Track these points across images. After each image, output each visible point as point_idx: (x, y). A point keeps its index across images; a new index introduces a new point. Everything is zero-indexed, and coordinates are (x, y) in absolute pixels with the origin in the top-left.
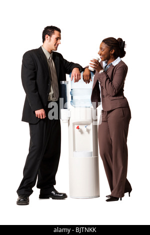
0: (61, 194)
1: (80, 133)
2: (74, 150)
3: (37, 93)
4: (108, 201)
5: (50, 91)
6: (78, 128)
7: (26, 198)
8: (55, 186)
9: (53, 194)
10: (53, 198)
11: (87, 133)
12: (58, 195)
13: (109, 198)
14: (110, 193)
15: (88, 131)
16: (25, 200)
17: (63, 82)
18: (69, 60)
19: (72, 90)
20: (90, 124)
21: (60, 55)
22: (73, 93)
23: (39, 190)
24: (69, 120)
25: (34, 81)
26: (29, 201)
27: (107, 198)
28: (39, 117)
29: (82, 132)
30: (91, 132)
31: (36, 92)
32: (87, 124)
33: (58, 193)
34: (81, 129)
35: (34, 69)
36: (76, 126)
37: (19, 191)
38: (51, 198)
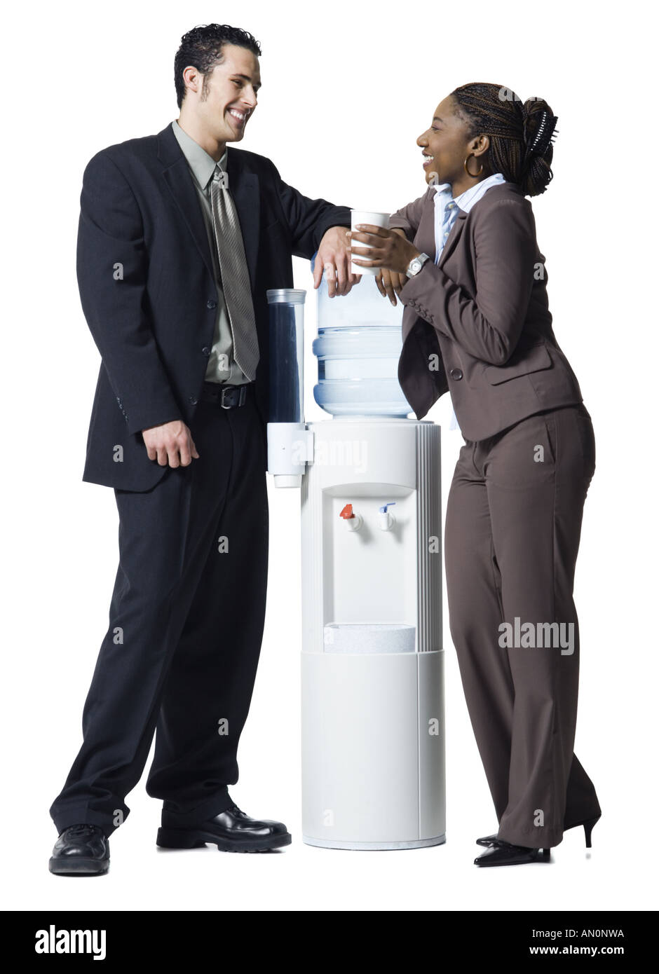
0: (260, 825)
1: (355, 538)
2: (329, 616)
3: (151, 345)
4: (483, 862)
5: (215, 337)
6: (348, 514)
7: (97, 844)
8: (232, 790)
9: (222, 826)
10: (223, 848)
11: (389, 537)
12: (248, 830)
13: (491, 850)
14: (491, 827)
15: (396, 529)
16: (88, 854)
17: (281, 296)
18: (311, 190)
19: (321, 332)
20: (403, 498)
21: (264, 168)
22: (326, 347)
23: (159, 804)
24: (305, 478)
25: (139, 290)
26: (107, 858)
27: (482, 851)
28: (160, 461)
29: (365, 534)
30: (411, 534)
31: (144, 343)
32: (389, 497)
33: (246, 822)
34: (362, 522)
35: (139, 233)
36: (339, 506)
37: (60, 810)
38: (212, 847)
